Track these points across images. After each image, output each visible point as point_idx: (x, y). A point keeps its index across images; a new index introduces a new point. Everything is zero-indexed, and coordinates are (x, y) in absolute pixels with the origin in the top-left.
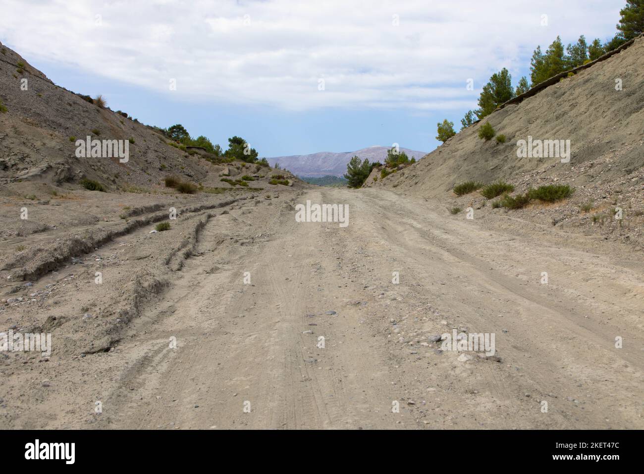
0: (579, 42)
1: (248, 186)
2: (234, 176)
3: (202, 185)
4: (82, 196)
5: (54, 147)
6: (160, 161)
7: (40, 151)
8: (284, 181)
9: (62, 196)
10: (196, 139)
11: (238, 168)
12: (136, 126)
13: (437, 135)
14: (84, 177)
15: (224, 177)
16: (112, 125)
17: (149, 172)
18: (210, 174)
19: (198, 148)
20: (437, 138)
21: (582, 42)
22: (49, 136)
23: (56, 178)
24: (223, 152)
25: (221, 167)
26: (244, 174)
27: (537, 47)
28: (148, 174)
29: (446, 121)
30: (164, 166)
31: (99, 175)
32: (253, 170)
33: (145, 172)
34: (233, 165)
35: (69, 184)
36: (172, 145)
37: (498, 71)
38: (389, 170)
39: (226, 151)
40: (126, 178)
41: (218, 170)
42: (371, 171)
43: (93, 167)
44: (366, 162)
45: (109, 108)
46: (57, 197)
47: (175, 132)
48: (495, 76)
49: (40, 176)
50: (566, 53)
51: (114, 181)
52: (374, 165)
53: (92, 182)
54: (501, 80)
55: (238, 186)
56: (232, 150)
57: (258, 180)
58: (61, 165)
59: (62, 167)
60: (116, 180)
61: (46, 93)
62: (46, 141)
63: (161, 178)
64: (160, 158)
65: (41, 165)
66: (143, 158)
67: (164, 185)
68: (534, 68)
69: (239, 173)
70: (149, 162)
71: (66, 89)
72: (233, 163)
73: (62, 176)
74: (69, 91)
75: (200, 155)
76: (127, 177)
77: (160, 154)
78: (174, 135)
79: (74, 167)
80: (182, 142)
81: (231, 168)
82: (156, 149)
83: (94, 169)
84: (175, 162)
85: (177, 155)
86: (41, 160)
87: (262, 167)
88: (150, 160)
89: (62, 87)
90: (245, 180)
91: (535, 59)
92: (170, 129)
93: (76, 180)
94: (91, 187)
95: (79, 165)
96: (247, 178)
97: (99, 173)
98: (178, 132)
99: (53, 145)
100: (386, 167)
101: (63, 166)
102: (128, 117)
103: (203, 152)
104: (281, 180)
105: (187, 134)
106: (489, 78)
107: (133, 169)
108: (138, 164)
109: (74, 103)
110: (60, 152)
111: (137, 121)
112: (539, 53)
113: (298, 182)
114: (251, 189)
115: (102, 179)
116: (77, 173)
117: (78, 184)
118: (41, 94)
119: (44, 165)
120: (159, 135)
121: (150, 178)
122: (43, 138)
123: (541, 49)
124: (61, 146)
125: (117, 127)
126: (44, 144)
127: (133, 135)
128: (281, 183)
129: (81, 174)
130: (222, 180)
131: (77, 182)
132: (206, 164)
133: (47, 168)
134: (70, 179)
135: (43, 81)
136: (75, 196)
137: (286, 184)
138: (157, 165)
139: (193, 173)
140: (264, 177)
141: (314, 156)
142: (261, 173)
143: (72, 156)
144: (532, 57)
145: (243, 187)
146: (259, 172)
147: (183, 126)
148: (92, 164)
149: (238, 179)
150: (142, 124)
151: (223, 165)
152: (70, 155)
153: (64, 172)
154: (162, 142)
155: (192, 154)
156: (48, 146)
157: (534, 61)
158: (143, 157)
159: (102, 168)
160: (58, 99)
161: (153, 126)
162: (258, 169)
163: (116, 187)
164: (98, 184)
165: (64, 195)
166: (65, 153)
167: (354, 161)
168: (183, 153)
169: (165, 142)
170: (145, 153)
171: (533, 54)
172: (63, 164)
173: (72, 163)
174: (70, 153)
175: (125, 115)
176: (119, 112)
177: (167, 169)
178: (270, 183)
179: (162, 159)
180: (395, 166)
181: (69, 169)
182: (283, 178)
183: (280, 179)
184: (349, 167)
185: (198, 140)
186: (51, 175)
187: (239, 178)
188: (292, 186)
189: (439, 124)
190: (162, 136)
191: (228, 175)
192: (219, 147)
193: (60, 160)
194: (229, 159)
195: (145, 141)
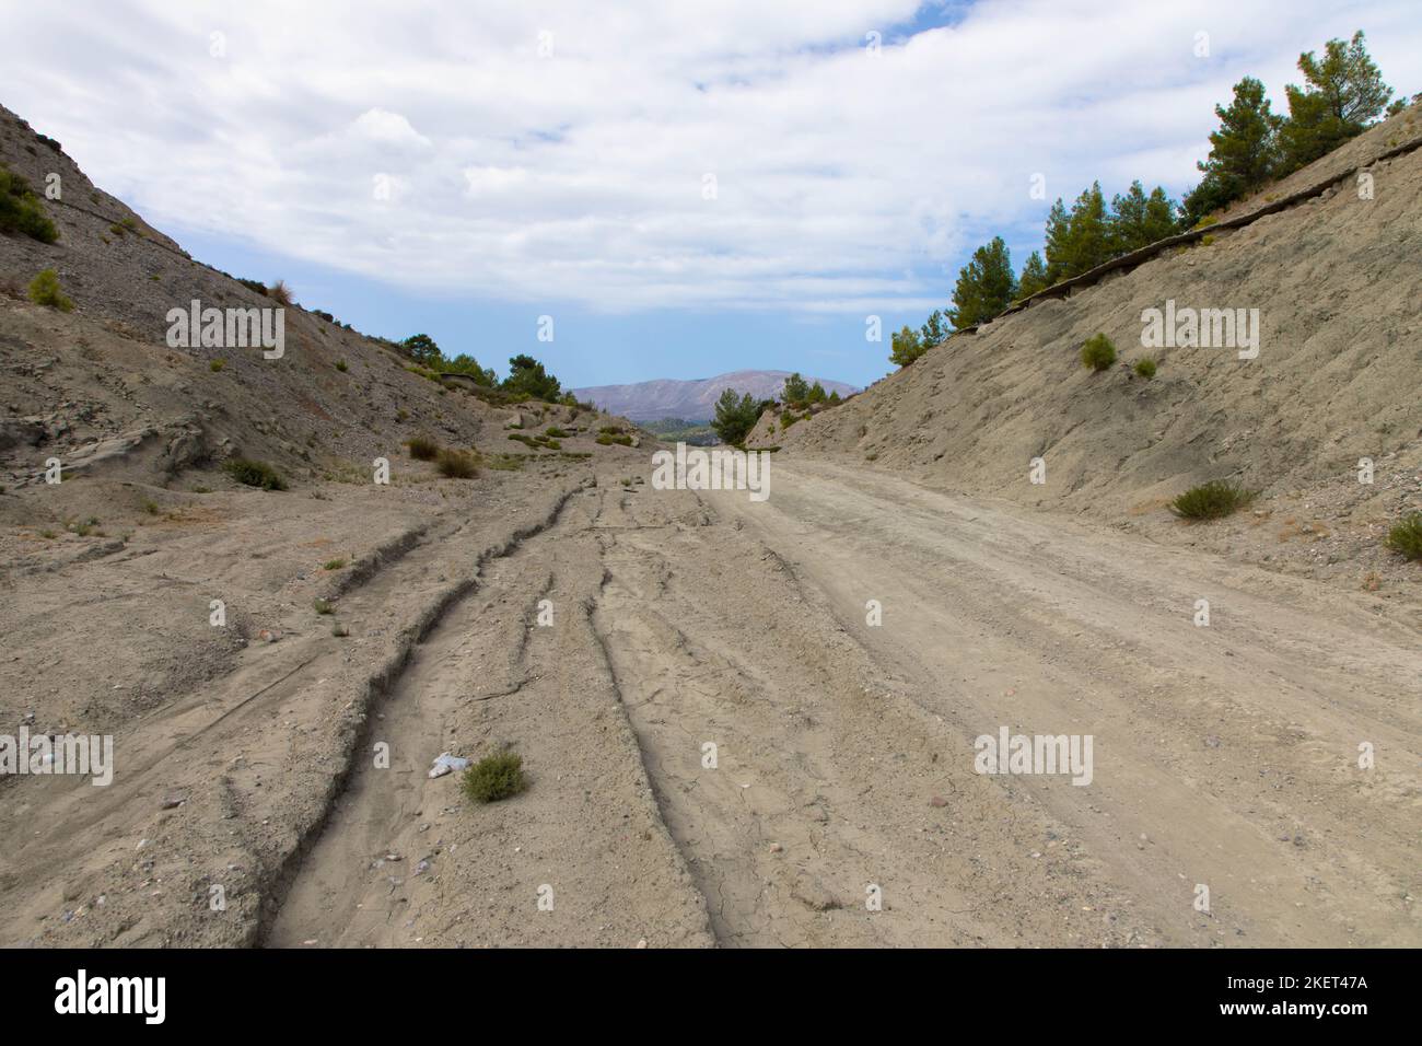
0: (1131, 193)
1: (560, 448)
2: (531, 427)
3: (478, 449)
4: (224, 510)
5: (172, 385)
6: (396, 404)
7: (135, 397)
8: (622, 437)
9: (171, 517)
10: (452, 360)
11: (537, 414)
12: (348, 337)
13: (891, 353)
14: (236, 453)
15: (514, 432)
16: (303, 336)
17: (376, 427)
18: (486, 424)
19: (462, 376)
20: (891, 359)
21: (1136, 191)
22: (163, 361)
23: (166, 461)
24: (501, 382)
25: (505, 411)
26: (548, 426)
27: (1056, 200)
28: (375, 432)
29: (906, 330)
30: (404, 413)
31: (271, 443)
32: (564, 418)
33: (368, 427)
34: (526, 408)
35: (198, 473)
36: (415, 372)
37: (986, 242)
38: (794, 413)
39: (506, 381)
40: (330, 443)
41: (500, 418)
42: (759, 414)
43: (259, 427)
44: (748, 398)
45: (298, 306)
46: (156, 519)
47: (416, 347)
48: (982, 250)
49: (125, 459)
50: (1109, 210)
51: (305, 456)
52: (765, 404)
53: (255, 467)
54: (992, 259)
55: (542, 450)
56: (516, 378)
57: (574, 435)
58: (181, 429)
59: (181, 434)
60: (311, 452)
61: (171, 274)
62: (154, 373)
63: (399, 440)
64: (396, 398)
65: (132, 430)
66: (365, 401)
67: (408, 454)
68: (1051, 237)
69: (540, 424)
70: (375, 406)
71: (214, 267)
72: (528, 404)
73: (183, 455)
74: (219, 272)
75: (466, 389)
76: (334, 441)
77: (396, 391)
78: (415, 352)
79: (213, 430)
80: (431, 365)
81: (525, 413)
82: (388, 381)
83: (262, 432)
84: (424, 406)
85: (425, 390)
86: (134, 416)
87: (580, 411)
88: (377, 403)
89: (206, 264)
90: (553, 436)
91: (1053, 220)
92: (407, 342)
93: (216, 460)
94: (250, 478)
95: (228, 424)
96: (555, 433)
97: (272, 439)
98: (421, 346)
99: (169, 382)
100: (789, 407)
101: (185, 432)
102: (334, 320)
103: (470, 385)
104: (618, 436)
105: (437, 351)
106: (972, 254)
107: (346, 422)
108: (355, 413)
109: (229, 294)
110: (185, 397)
111: (351, 330)
112: (1060, 211)
113: (647, 438)
114: (568, 455)
115: (278, 453)
116: (220, 443)
117: (220, 472)
118: (158, 276)
119: (136, 432)
120: (390, 353)
121: (379, 439)
122: (148, 365)
123: (1063, 203)
124: (189, 383)
125: (313, 341)
126: (147, 380)
127: (343, 356)
128: (619, 442)
129: (230, 447)
130: (511, 438)
131: (220, 467)
132: (477, 407)
133: (143, 437)
134: (202, 460)
135: (164, 252)
136: (206, 511)
137: (628, 442)
138: (392, 412)
139: (457, 425)
140: (585, 429)
141: (645, 387)
142: (579, 423)
143: (211, 406)
144: (1049, 219)
145: (554, 452)
146: (576, 421)
147: (430, 337)
148: (258, 420)
149: (539, 435)
150: (360, 334)
151: (510, 408)
152: (207, 402)
153: (189, 445)
154: (398, 367)
155: (452, 388)
156: (157, 383)
157: (1053, 225)
158: (363, 397)
159: (279, 428)
160: (195, 285)
161: (377, 336)
162: (574, 416)
163: (309, 471)
164: (269, 471)
165: (177, 511)
166: (195, 399)
167: (727, 398)
168: (436, 387)
169: (402, 366)
170: (368, 389)
171: (1051, 213)
172: (185, 427)
173: (210, 421)
174: (206, 398)
175: (328, 317)
176: (318, 313)
177: (410, 419)
178: (599, 442)
179: (400, 401)
180: (804, 406)
181: (199, 437)
182: (621, 431)
183: (615, 435)
184: (718, 408)
185: (456, 363)
186: (153, 455)
187: (540, 432)
188: (638, 447)
189: (894, 335)
190: (395, 355)
191: (520, 428)
192: (493, 373)
193: (179, 417)
194: (519, 397)
195: (367, 366)
